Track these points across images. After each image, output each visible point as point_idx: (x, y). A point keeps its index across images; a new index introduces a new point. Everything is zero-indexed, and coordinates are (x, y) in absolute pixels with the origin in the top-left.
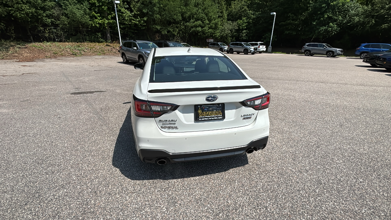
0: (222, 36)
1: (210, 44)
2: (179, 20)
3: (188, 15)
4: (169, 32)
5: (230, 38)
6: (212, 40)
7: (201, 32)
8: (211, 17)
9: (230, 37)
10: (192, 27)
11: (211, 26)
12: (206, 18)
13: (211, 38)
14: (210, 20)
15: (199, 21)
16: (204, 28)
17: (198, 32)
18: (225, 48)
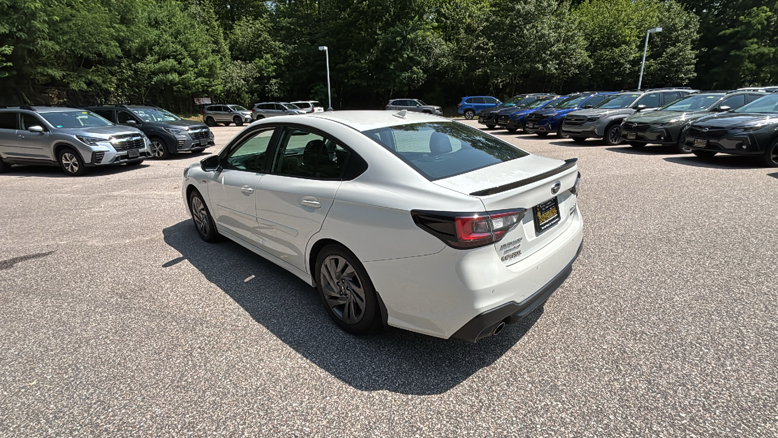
0: (228, 91)
1: (208, 109)
2: (114, 55)
3: (137, 45)
4: (89, 83)
5: (247, 96)
6: (207, 101)
7: (179, 83)
8: (196, 51)
9: (247, 93)
10: (155, 73)
11: (201, 70)
12: (186, 54)
13: (206, 97)
14: (195, 58)
15: (170, 60)
16: (185, 76)
17: (173, 83)
18: (246, 115)
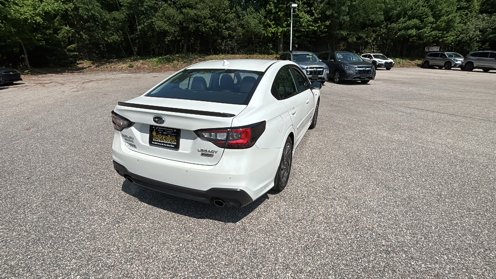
0: (460, 41)
1: (429, 56)
2: (378, 20)
3: (398, 12)
4: (359, 38)
5: (476, 44)
6: (436, 49)
7: (415, 36)
8: (440, 11)
9: (478, 42)
10: (400, 30)
11: (438, 26)
12: (430, 14)
13: (434, 46)
14: (437, 17)
15: (414, 20)
16: (422, 30)
17: (410, 36)
18: (457, 61)
